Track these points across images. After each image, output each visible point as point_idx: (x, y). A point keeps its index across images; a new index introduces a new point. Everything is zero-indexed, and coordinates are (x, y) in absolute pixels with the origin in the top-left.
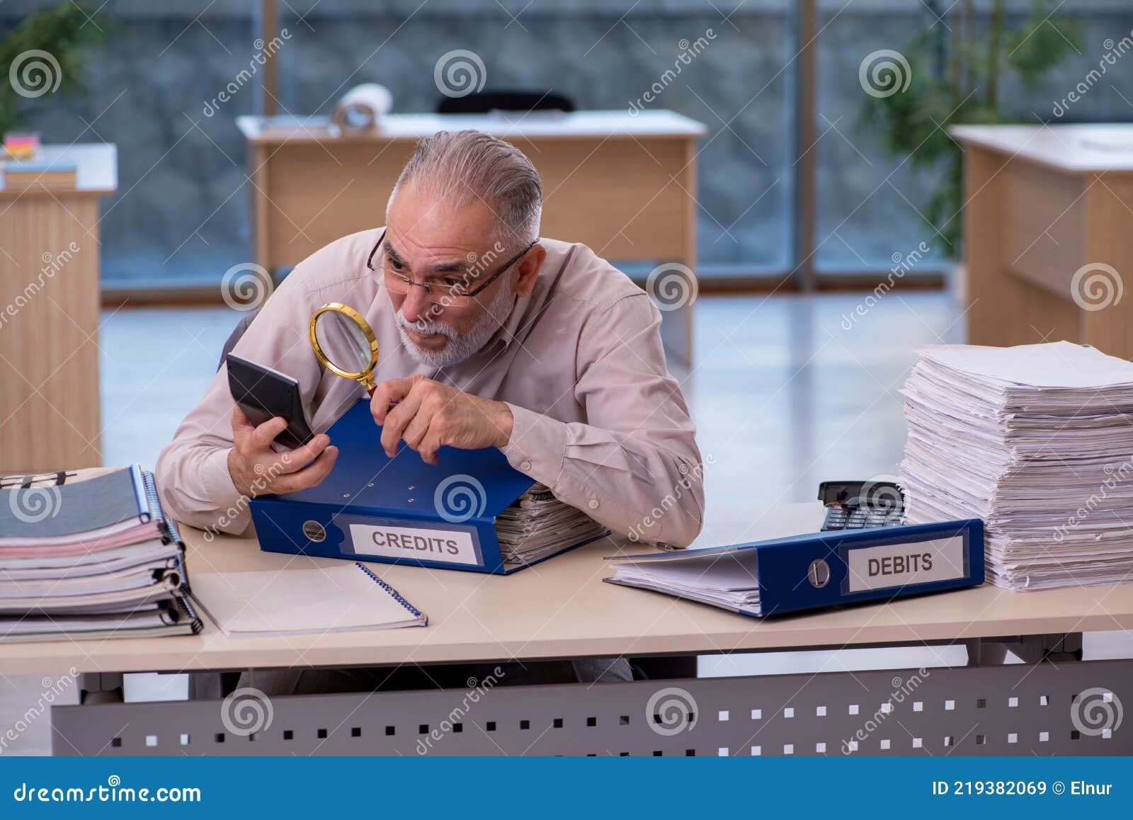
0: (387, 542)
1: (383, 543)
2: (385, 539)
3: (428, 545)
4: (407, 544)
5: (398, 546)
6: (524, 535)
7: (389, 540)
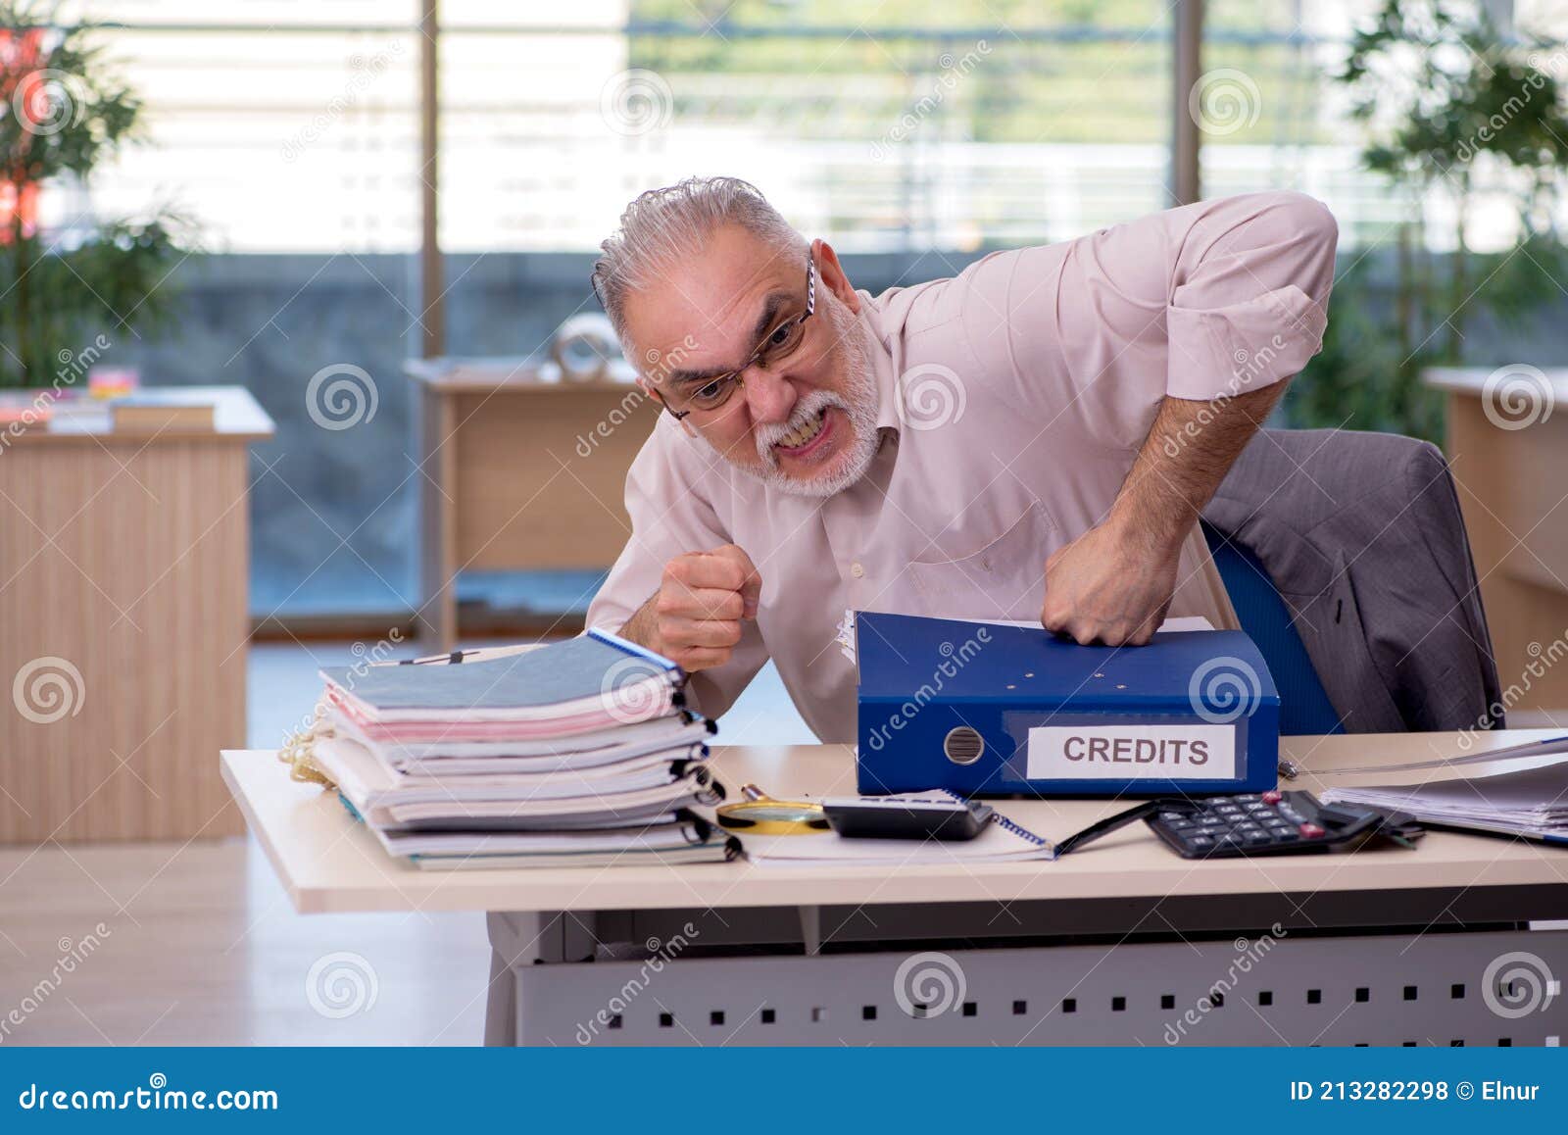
0: (1087, 756)
1: (1082, 755)
2: (1085, 749)
3: (1157, 751)
4: (1121, 755)
5: (1106, 758)
7: (1092, 749)
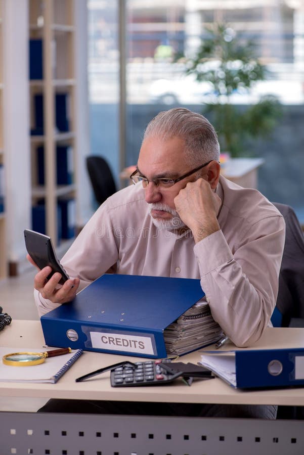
1: (107, 342)
2: (108, 340)
3: (129, 344)
4: (118, 343)
5: (114, 344)
6: (179, 339)
7: (110, 341)
